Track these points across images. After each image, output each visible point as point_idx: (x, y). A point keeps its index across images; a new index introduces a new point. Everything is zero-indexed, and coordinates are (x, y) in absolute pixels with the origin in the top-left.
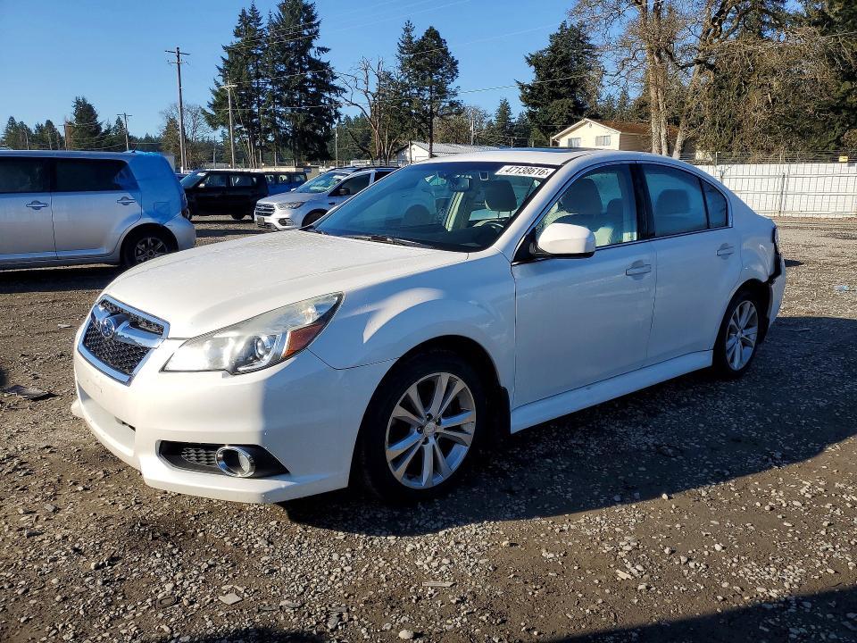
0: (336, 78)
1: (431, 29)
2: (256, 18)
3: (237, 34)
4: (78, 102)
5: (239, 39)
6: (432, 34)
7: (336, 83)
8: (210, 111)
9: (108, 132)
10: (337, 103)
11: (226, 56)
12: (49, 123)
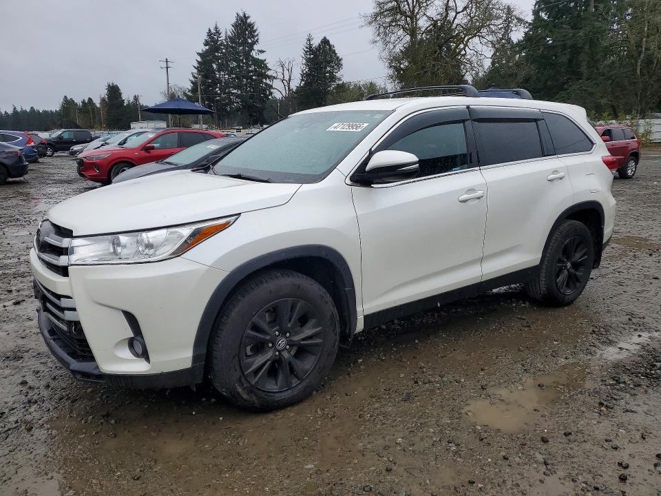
0: (269, 69)
1: (325, 38)
2: (218, 33)
3: (205, 45)
4: (109, 86)
5: (207, 47)
6: (325, 42)
7: (269, 73)
8: (189, 94)
9: (128, 105)
10: (271, 87)
11: (199, 59)
12: (90, 100)
